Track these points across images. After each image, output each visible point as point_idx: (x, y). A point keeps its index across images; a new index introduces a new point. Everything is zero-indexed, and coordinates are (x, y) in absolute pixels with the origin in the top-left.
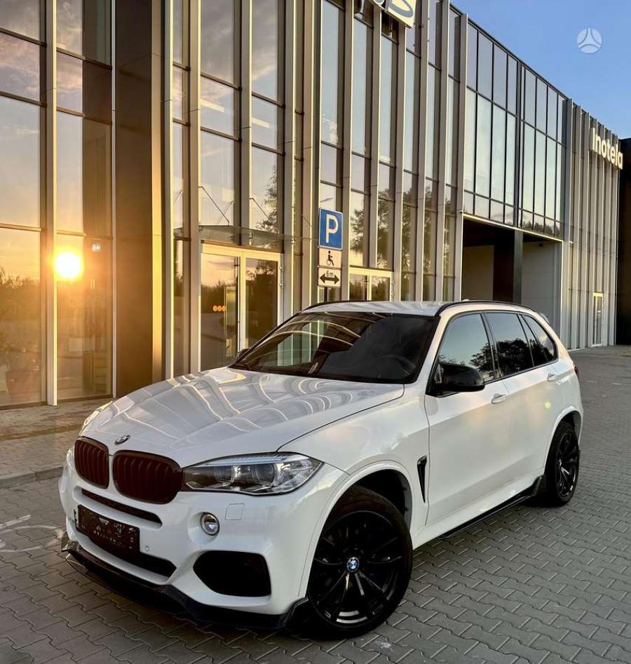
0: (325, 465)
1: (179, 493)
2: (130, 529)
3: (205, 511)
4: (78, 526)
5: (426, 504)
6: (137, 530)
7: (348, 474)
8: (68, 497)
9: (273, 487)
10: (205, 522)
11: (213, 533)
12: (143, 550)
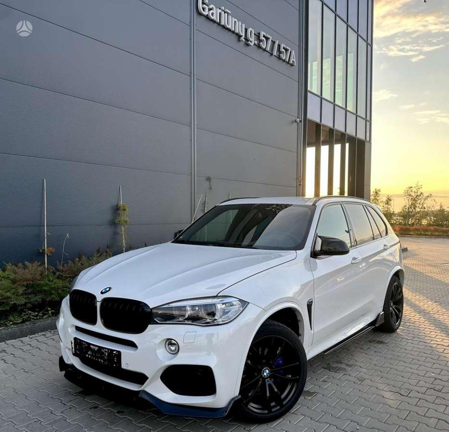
0: (250, 305)
1: (150, 326)
2: (114, 352)
3: (168, 338)
4: (74, 352)
5: (312, 331)
6: (119, 353)
7: (265, 310)
8: (66, 332)
9: (215, 320)
10: (168, 345)
11: (174, 353)
12: (124, 366)
